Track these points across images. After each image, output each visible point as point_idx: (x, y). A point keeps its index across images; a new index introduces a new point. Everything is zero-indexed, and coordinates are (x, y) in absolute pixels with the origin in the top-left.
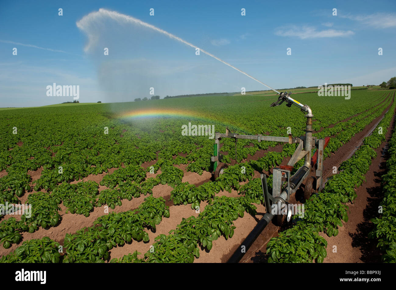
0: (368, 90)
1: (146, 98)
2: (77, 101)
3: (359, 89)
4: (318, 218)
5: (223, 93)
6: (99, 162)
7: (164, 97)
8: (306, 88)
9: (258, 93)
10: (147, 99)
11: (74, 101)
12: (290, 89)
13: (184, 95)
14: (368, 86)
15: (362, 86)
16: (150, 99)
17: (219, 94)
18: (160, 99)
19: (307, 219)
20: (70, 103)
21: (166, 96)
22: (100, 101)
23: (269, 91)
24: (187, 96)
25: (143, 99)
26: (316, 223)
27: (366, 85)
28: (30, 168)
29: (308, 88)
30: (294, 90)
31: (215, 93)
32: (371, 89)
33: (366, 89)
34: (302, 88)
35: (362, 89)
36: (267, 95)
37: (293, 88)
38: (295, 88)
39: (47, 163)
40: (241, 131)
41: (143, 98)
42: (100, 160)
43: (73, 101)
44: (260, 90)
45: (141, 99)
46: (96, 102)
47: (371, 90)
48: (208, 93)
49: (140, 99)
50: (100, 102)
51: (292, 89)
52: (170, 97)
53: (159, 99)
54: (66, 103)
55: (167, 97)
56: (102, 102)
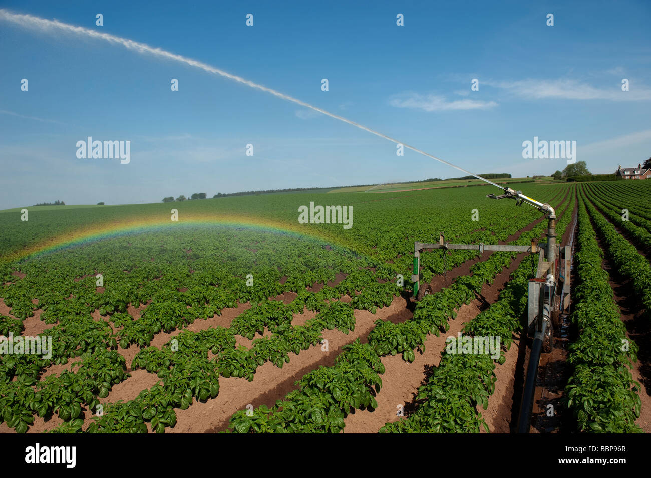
0: (537, 184)
1: (183, 196)
2: (60, 202)
3: (522, 182)
4: (606, 358)
5: (311, 189)
6: (196, 300)
7: (214, 196)
8: (441, 180)
9: (371, 189)
10: (185, 199)
11: (56, 202)
12: (417, 182)
13: (247, 192)
14: (535, 177)
15: (526, 177)
16: (190, 198)
17: (305, 189)
18: (207, 198)
19: (592, 360)
20: (48, 205)
21: (217, 194)
22: (102, 202)
23: (385, 185)
24: (253, 193)
25: (177, 199)
26: (606, 365)
27: (531, 176)
28: (80, 312)
29: (445, 180)
30: (424, 183)
31: (298, 189)
32: (539, 181)
33: (532, 182)
34: (436, 180)
35: (526, 182)
36: (382, 192)
37: (422, 180)
38: (425, 181)
39: (107, 303)
40: (384, 247)
41: (178, 197)
42: (197, 297)
43: (53, 202)
44: (370, 184)
45: (175, 199)
46: (96, 204)
47: (541, 184)
48: (287, 189)
49: (172, 199)
50: (102, 204)
51: (421, 182)
52: (224, 195)
53: (205, 198)
54: (41, 205)
55: (219, 195)
56: (105, 204)
